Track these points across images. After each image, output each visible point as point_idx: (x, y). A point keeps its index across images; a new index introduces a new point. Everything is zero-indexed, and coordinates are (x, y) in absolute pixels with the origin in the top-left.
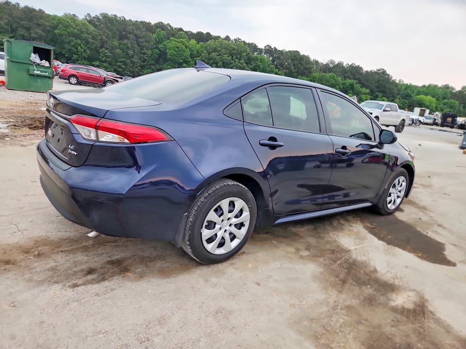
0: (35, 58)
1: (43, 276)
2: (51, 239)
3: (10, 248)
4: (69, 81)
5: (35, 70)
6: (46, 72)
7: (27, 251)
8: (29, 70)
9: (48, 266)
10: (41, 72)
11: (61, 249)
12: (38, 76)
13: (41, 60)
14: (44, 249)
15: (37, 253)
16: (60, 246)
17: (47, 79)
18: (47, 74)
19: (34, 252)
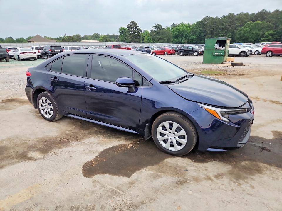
0: (217, 46)
4: (266, 55)
5: (215, 53)
6: (221, 53)
8: (213, 53)
10: (219, 53)
12: (217, 55)
13: (220, 47)
17: (221, 57)
18: (222, 54)
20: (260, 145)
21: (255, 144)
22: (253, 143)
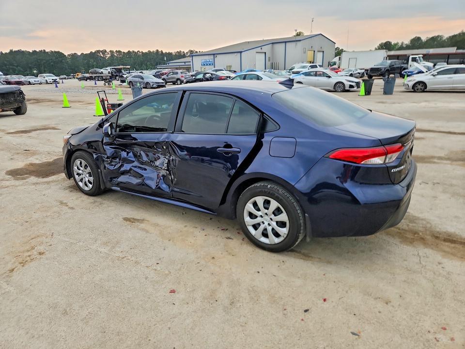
1: (421, 222)
2: (400, 240)
3: (432, 246)
7: (423, 240)
9: (414, 225)
11: (399, 231)
14: (409, 236)
15: (416, 235)
16: (398, 232)
19: (418, 237)
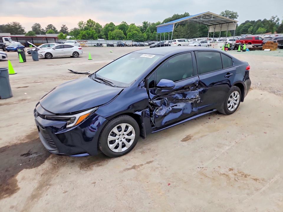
20: (31, 156)
21: (37, 155)
22: (39, 156)
